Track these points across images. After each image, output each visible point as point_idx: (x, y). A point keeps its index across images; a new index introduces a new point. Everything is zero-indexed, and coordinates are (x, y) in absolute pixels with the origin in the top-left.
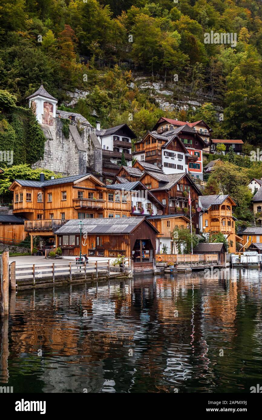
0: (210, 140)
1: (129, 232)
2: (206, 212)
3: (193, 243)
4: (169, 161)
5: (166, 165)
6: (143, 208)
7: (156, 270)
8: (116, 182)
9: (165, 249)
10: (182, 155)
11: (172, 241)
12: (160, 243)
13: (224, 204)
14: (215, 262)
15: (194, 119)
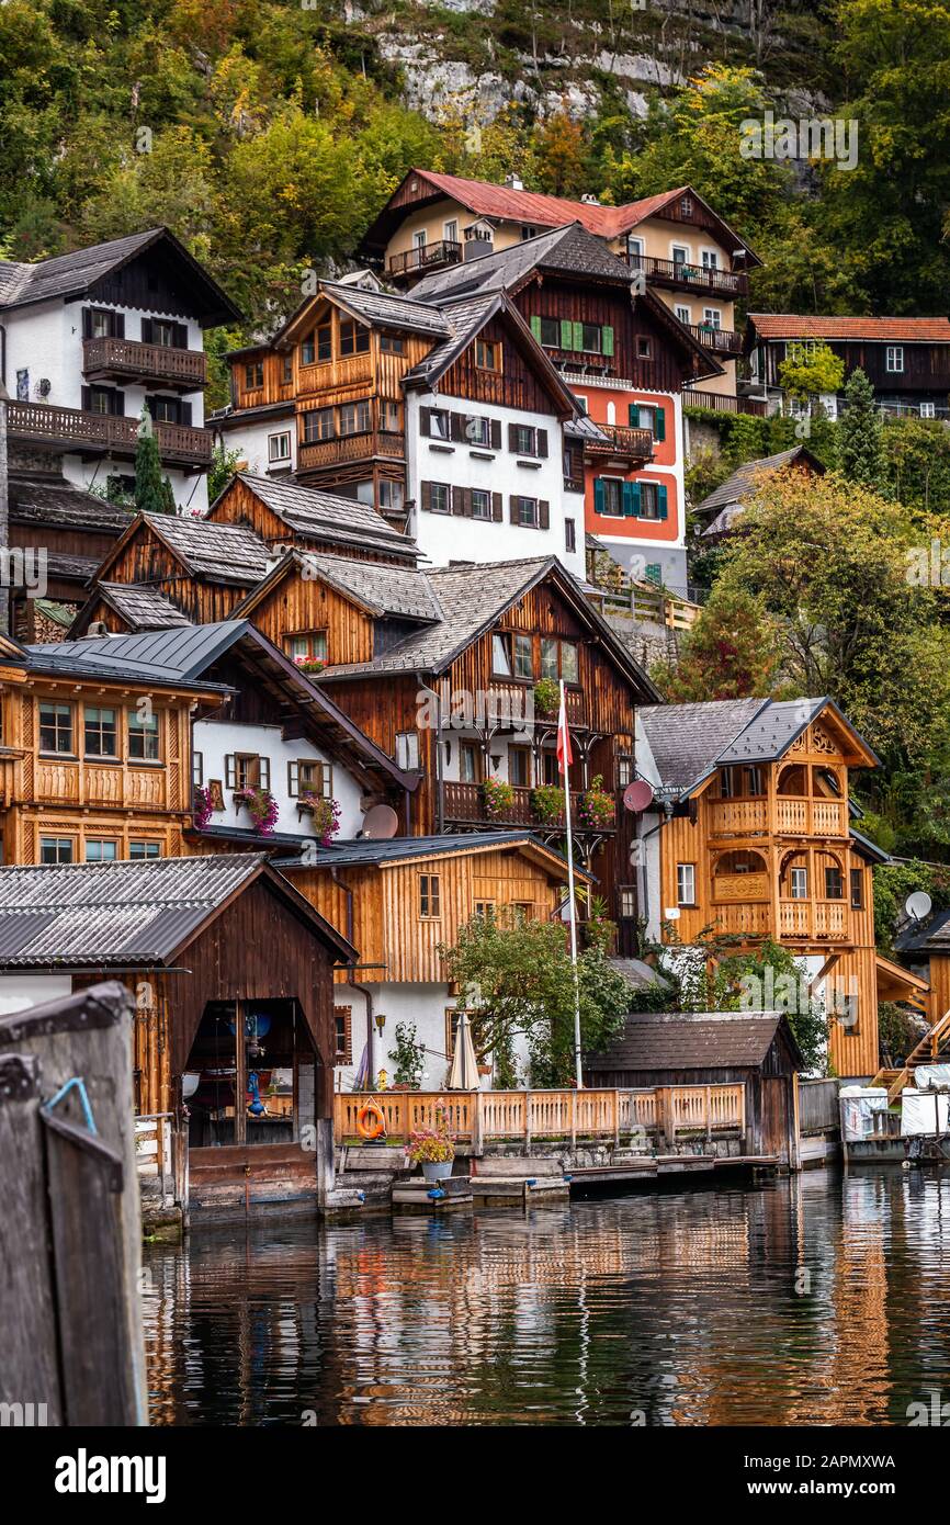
0: (740, 318)
1: (160, 952)
2: (684, 809)
3: (585, 1013)
4: (459, 469)
5: (439, 497)
6: (267, 797)
7: (335, 1192)
8: (96, 624)
9: (406, 1057)
10: (543, 434)
11: (453, 1003)
12: (376, 1023)
13: (796, 756)
14: (728, 1133)
15: (633, 180)
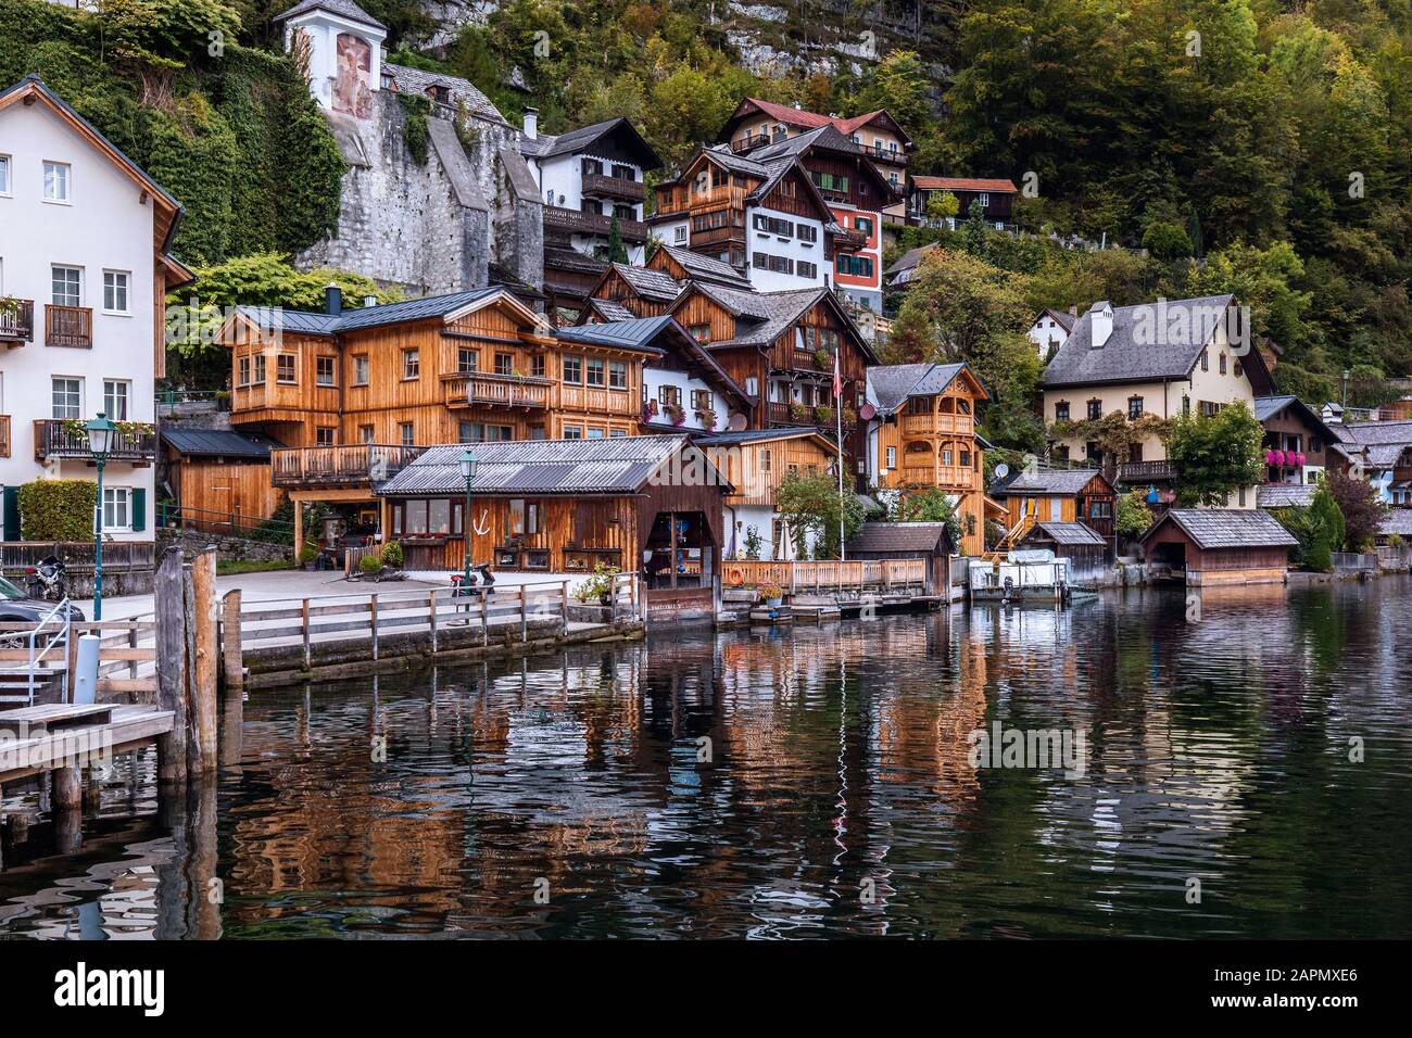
0: (907, 178)
1: (632, 487)
2: (891, 419)
3: (845, 521)
4: (772, 246)
5: (761, 261)
6: (680, 408)
7: (723, 614)
8: (591, 318)
9: (752, 543)
10: (814, 230)
11: (778, 516)
12: (737, 526)
13: (948, 393)
14: (916, 584)
15: (855, 107)
